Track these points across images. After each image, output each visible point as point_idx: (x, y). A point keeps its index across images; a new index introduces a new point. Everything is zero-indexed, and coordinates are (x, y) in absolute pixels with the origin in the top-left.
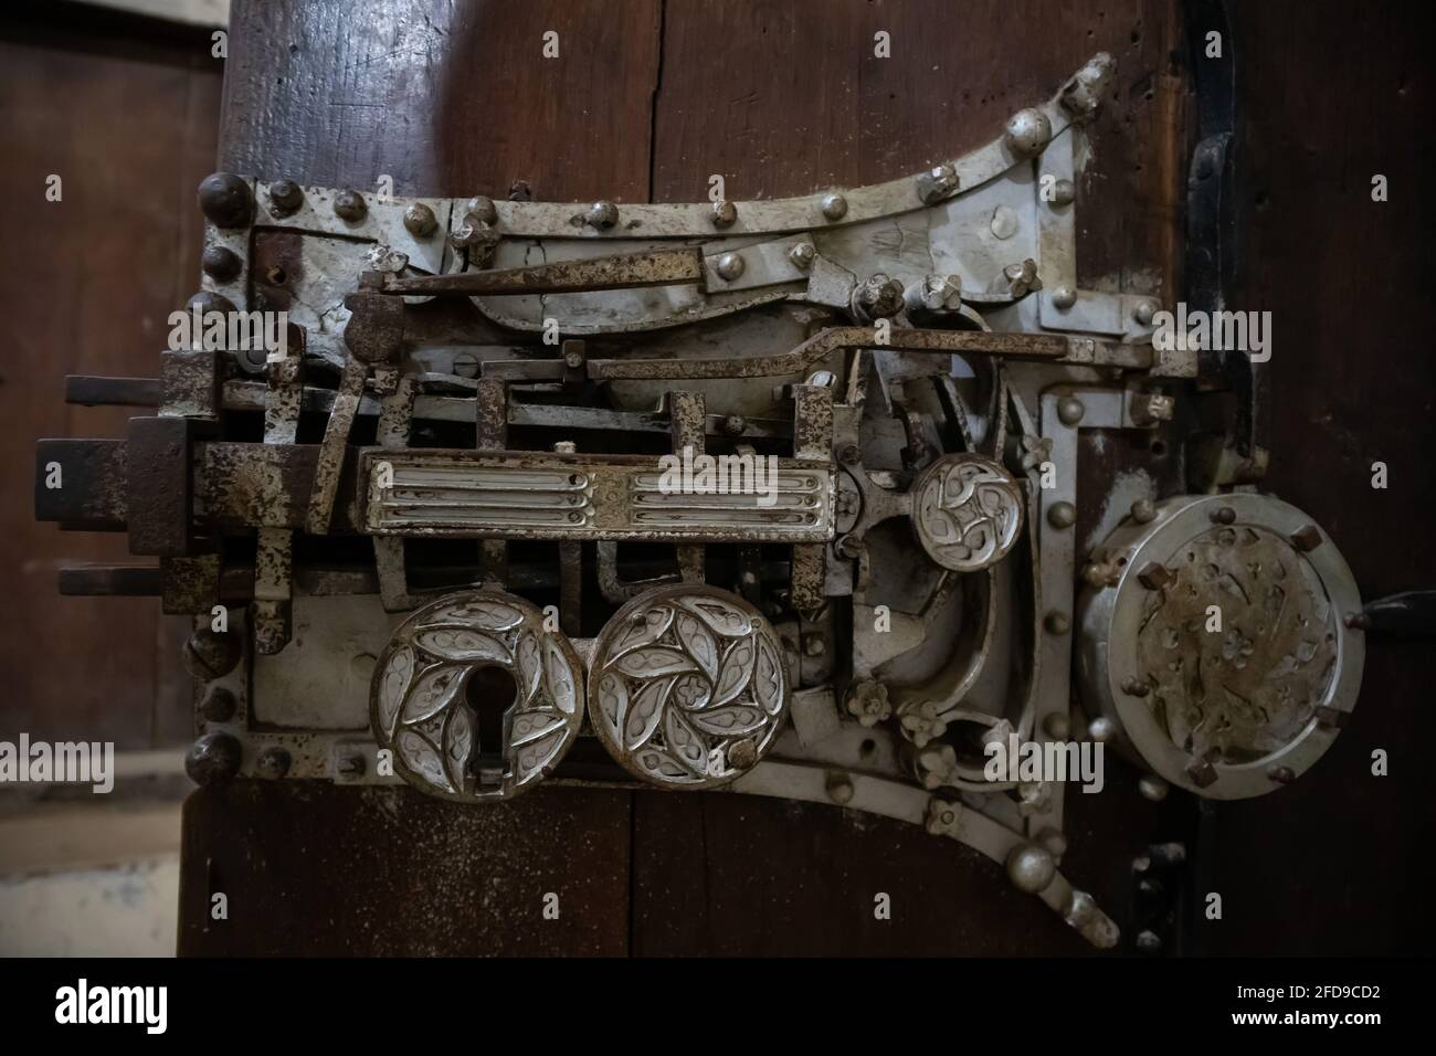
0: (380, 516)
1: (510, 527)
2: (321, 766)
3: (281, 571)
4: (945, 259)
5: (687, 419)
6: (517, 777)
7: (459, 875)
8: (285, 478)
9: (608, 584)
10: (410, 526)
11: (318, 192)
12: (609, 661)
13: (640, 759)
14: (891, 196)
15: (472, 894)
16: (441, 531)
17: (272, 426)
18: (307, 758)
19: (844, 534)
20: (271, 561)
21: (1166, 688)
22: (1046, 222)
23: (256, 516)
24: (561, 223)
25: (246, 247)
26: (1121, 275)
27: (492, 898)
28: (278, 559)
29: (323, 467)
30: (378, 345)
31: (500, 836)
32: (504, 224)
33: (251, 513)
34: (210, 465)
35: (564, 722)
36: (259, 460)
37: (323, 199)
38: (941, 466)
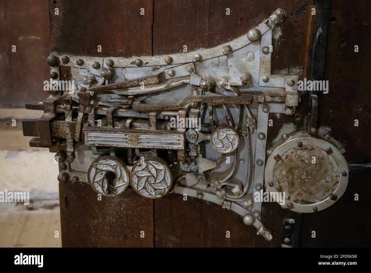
0: (87, 142)
1: (113, 145)
2: (85, 180)
3: (72, 146)
4: (232, 67)
5: (152, 121)
6: (117, 193)
7: (116, 203)
8: (70, 130)
9: (137, 153)
10: (93, 144)
11: (73, 58)
12: (134, 172)
13: (141, 191)
14: (215, 52)
15: (119, 207)
16: (99, 145)
17: (67, 117)
18: (82, 178)
19: (193, 143)
20: (69, 144)
21: (282, 184)
22: (262, 57)
23: (65, 137)
24: (129, 64)
25: (59, 71)
26: (289, 69)
27: (123, 208)
28: (71, 143)
29: (77, 129)
30: (85, 104)
31: (124, 196)
32: (115, 65)
33: (64, 136)
34: (55, 126)
35: (125, 183)
36: (64, 126)
37: (74, 60)
38: (217, 129)
